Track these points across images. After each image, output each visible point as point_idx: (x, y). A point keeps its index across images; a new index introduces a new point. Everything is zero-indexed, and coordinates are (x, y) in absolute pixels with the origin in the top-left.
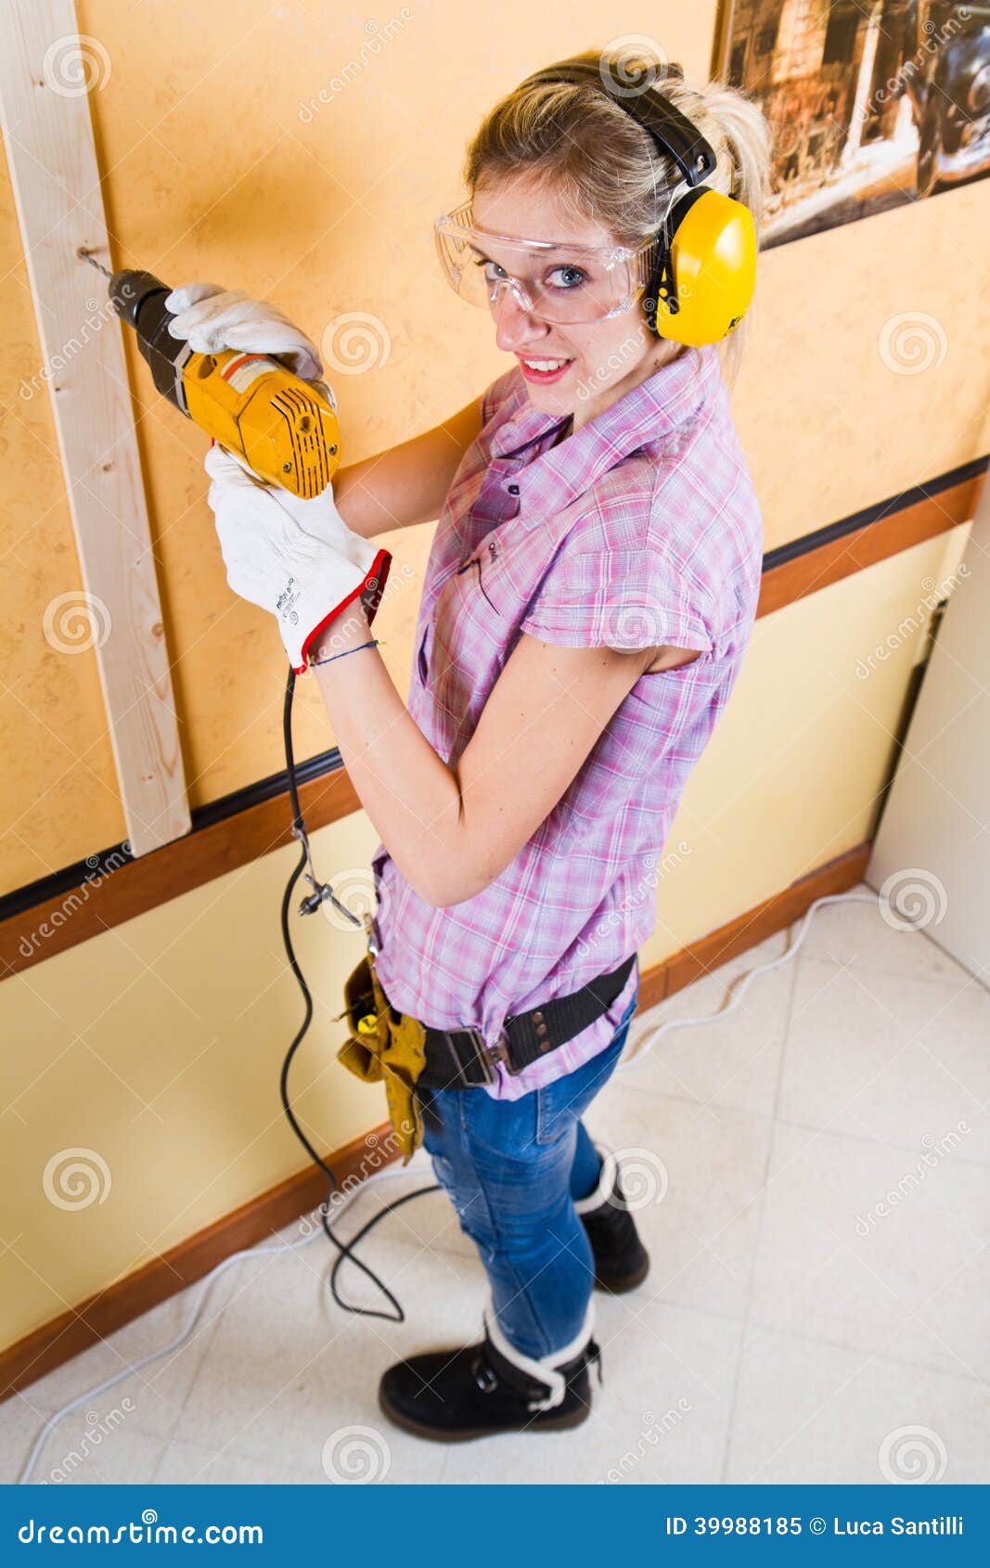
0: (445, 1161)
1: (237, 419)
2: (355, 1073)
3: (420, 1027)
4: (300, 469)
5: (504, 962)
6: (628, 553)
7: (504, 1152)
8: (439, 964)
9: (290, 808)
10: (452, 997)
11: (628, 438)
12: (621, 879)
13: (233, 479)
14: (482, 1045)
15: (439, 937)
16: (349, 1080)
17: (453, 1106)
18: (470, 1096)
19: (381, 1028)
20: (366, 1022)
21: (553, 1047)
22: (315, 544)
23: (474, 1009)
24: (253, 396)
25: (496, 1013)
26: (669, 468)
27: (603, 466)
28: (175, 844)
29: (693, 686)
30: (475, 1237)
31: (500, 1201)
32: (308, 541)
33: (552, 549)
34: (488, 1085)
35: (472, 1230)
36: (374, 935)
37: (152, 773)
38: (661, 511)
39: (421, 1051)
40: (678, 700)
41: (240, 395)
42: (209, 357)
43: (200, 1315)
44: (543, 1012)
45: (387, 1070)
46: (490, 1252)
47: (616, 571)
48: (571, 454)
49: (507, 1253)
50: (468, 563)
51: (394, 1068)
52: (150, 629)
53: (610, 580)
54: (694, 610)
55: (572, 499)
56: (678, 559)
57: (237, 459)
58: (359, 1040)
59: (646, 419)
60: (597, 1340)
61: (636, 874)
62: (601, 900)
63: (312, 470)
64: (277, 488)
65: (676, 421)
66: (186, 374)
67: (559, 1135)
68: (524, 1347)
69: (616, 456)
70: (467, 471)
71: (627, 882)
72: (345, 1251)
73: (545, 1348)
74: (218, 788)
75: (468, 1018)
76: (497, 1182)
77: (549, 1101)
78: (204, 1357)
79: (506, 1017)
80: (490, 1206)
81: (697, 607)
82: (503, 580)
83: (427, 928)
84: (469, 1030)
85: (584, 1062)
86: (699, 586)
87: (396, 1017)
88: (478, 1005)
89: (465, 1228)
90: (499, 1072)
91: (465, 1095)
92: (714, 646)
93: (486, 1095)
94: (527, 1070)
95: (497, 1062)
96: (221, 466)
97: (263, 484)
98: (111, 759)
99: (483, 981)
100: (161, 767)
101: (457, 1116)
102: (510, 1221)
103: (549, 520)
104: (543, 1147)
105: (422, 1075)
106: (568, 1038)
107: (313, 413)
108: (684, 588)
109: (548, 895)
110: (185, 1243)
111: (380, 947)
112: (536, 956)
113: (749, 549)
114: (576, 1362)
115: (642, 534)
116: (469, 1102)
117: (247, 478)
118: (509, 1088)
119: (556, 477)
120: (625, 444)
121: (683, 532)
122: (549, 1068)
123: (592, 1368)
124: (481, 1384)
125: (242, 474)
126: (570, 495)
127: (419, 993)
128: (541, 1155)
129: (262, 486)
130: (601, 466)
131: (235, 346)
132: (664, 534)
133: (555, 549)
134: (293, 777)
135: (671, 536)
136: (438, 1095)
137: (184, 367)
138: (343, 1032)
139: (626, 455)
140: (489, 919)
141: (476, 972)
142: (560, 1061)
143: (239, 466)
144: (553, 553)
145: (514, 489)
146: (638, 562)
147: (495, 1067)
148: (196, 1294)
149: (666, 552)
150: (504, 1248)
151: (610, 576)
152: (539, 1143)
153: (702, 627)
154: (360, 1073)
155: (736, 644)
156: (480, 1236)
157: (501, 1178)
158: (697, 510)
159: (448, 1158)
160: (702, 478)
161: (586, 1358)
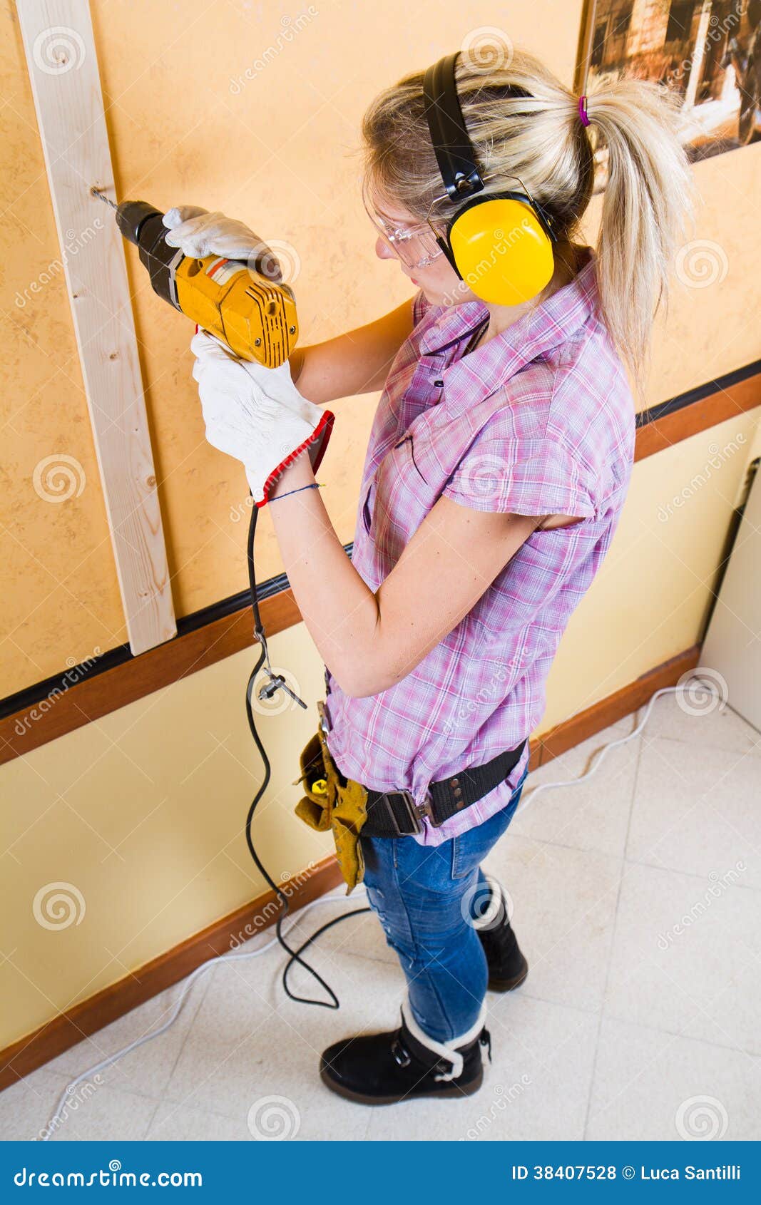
0: (379, 892)
1: (219, 306)
2: (309, 824)
3: (364, 790)
4: (267, 344)
5: (429, 743)
6: (532, 441)
7: (426, 885)
8: (379, 743)
9: (253, 618)
10: (388, 769)
11: (531, 347)
12: (523, 679)
13: (214, 355)
14: (412, 804)
15: (379, 723)
16: (303, 829)
17: (388, 850)
18: (402, 842)
19: (330, 790)
20: (319, 785)
21: (466, 805)
22: (277, 405)
23: (406, 778)
24: (231, 288)
25: (423, 780)
26: (565, 372)
27: (511, 370)
28: (165, 645)
29: (578, 539)
30: (398, 949)
31: (420, 923)
32: (272, 403)
33: (471, 436)
34: (416, 834)
35: (395, 944)
36: (325, 718)
37: (147, 592)
38: (557, 408)
39: (363, 807)
40: (566, 550)
41: (222, 287)
42: (196, 260)
43: (183, 1006)
44: (459, 779)
45: (336, 822)
46: (410, 961)
47: (521, 454)
48: (485, 359)
49: (423, 962)
50: (403, 439)
51: (343, 821)
52: (146, 480)
53: (516, 461)
54: (581, 485)
55: (488, 395)
56: (571, 446)
57: (217, 341)
58: (313, 799)
59: (545, 332)
60: (488, 1028)
61: (534, 675)
62: (505, 696)
63: (276, 345)
64: (247, 361)
65: (568, 334)
66: (178, 275)
67: (468, 872)
68: (433, 1033)
69: (522, 361)
70: (401, 363)
71: (527, 682)
72: (295, 956)
73: (449, 1033)
74: (197, 602)
75: (402, 782)
76: (418, 907)
77: (462, 847)
78: (187, 1038)
79: (430, 782)
80: (411, 925)
81: (584, 483)
82: (431, 457)
83: (369, 716)
84: (402, 793)
85: (489, 817)
86: (587, 467)
87: (343, 781)
88: (409, 774)
89: (390, 942)
90: (425, 824)
91: (398, 842)
92: (596, 511)
93: (414, 842)
94: (446, 823)
95: (424, 817)
96: (203, 347)
97: (238, 358)
98: (116, 581)
99: (412, 756)
100: (154, 587)
101: (391, 859)
102: (426, 937)
103: (469, 412)
104: (457, 882)
105: (363, 827)
106: (477, 799)
107: (278, 300)
108: (575, 467)
109: (466, 690)
110: (172, 951)
111: (331, 728)
112: (455, 738)
113: (623, 435)
114: (473, 1044)
115: (542, 427)
116: (401, 847)
117: (224, 354)
118: (434, 837)
119: (474, 377)
120: (528, 353)
121: (575, 424)
122: (463, 821)
123: (484, 1049)
124: (399, 1061)
125: (221, 350)
126: (486, 392)
127: (363, 765)
128: (455, 888)
129: (237, 360)
130: (510, 370)
131: (217, 252)
132: (560, 426)
133: (473, 436)
134: (254, 593)
135: (566, 427)
136: (377, 842)
137: (177, 269)
138: (300, 792)
139: (529, 361)
140: (418, 709)
141: (407, 750)
142: (472, 817)
143: (219, 345)
144: (471, 439)
145: (439, 384)
146: (538, 450)
147: (422, 820)
148: (180, 990)
149: (561, 440)
150: (420, 958)
151: (516, 458)
152: (453, 878)
153: (588, 498)
154: (313, 824)
155: (614, 508)
156: (402, 948)
157: (422, 904)
158: (587, 405)
159: (381, 890)
160: (591, 380)
161: (479, 1041)
